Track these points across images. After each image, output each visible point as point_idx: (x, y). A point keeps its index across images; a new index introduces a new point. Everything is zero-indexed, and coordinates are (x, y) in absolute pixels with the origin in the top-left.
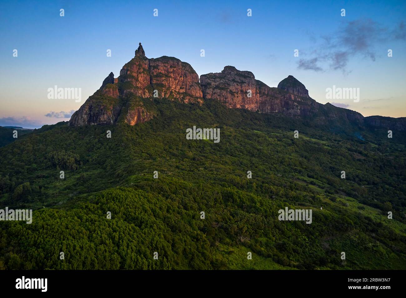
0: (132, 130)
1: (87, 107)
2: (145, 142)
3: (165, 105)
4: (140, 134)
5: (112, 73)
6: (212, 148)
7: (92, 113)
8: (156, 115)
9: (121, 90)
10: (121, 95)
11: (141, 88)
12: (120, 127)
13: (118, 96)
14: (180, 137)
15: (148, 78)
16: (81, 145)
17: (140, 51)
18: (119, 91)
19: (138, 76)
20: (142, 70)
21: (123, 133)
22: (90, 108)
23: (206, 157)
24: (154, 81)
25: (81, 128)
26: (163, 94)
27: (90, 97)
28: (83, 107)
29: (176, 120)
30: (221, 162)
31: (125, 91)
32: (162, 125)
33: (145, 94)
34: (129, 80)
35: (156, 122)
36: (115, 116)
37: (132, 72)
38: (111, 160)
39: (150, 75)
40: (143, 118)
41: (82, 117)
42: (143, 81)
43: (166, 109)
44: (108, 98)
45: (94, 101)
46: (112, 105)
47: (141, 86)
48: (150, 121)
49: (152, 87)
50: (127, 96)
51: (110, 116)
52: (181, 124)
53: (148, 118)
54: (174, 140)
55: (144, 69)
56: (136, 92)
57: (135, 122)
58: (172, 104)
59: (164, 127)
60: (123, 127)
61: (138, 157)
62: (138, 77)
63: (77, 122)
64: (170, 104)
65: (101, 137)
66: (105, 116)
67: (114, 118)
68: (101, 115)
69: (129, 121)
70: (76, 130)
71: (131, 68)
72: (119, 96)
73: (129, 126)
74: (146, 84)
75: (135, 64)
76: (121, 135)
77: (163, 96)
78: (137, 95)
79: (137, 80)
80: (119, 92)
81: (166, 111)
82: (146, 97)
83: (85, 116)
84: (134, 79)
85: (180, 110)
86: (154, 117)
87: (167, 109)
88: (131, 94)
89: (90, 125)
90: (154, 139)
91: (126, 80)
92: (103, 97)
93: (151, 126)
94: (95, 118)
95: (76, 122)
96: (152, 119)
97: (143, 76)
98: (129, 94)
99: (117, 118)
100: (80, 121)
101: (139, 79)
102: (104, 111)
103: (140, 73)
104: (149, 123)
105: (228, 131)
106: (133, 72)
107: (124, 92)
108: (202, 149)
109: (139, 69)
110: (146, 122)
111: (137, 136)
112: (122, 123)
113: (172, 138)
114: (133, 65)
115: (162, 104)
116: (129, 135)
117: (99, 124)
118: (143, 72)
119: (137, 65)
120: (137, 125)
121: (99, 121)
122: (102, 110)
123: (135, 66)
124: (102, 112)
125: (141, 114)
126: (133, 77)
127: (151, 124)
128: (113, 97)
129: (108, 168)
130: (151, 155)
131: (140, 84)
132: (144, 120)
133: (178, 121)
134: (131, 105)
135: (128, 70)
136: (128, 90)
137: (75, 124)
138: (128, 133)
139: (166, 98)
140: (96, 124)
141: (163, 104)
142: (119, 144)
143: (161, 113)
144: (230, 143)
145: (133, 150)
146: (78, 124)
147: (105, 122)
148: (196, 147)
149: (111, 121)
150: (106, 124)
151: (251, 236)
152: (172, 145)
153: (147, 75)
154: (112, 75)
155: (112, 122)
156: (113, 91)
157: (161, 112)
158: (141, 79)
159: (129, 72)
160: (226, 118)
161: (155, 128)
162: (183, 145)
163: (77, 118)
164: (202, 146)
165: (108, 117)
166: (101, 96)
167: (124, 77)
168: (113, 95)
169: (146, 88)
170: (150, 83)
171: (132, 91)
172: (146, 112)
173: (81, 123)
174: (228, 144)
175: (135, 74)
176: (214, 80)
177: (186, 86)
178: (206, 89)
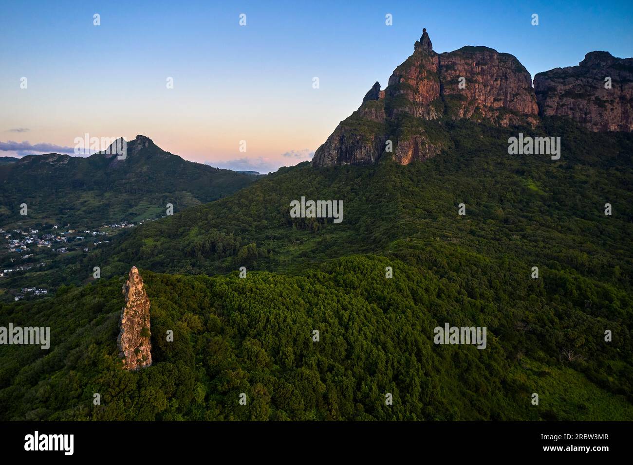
0: (402, 173)
1: (337, 138)
2: (422, 191)
3: (464, 131)
4: (415, 179)
5: (377, 83)
6: (545, 204)
7: (344, 147)
8: (446, 149)
9: (389, 110)
10: (389, 118)
11: (422, 104)
12: (384, 168)
13: (383, 119)
14: (484, 184)
15: (437, 86)
16: (326, 195)
17: (424, 42)
18: (386, 110)
19: (417, 84)
20: (425, 75)
21: (388, 177)
22: (342, 140)
23: (530, 219)
24: (447, 91)
25: (328, 170)
26: (462, 111)
27: (341, 123)
28: (331, 139)
29: (482, 155)
30: (559, 227)
31: (395, 111)
32: (456, 164)
33: (429, 114)
34: (402, 92)
35: (445, 159)
36: (377, 149)
37: (407, 79)
38: (368, 217)
39: (440, 82)
40: (422, 153)
41: (330, 154)
42: (427, 93)
43: (465, 138)
44: (368, 123)
45: (347, 128)
46: (373, 134)
47: (422, 102)
48: (433, 158)
49: (443, 100)
50: (398, 119)
51: (370, 151)
52: (490, 162)
53: (432, 153)
54: (474, 189)
55: (430, 72)
56: (414, 111)
57: (409, 160)
58: (478, 129)
59: (460, 168)
60: (389, 168)
61: (409, 213)
62: (418, 87)
63: (323, 161)
64: (473, 128)
65: (356, 184)
66: (363, 151)
67: (377, 154)
68: (357, 150)
69: (400, 158)
70: (321, 173)
71: (406, 72)
72: (386, 120)
73: (398, 166)
74: (432, 97)
75: (414, 65)
76: (385, 180)
77: (462, 116)
78: (415, 116)
79: (416, 91)
80: (386, 112)
81: (465, 140)
82: (431, 119)
83: (334, 152)
84: (411, 89)
85: (491, 138)
86: (443, 151)
87: (468, 137)
88: (405, 115)
89: (340, 164)
90: (439, 187)
91: (398, 93)
92: (360, 122)
93: (436, 165)
94: (347, 154)
95: (322, 162)
96: (438, 155)
97: (427, 84)
98: (400, 115)
99: (381, 155)
100: (326, 159)
101: (420, 89)
102: (362, 143)
103: (421, 79)
104: (434, 160)
105: (582, 174)
106: (409, 78)
107: (394, 112)
108: (525, 204)
109: (420, 73)
110: (427, 159)
111: (411, 182)
112: (388, 161)
113: (469, 186)
114: (410, 67)
115: (459, 129)
116: (398, 180)
117: (354, 164)
118: (427, 77)
119: (417, 67)
120: (412, 164)
121: (354, 160)
122: (358, 142)
123: (413, 68)
124: (357, 146)
125: (420, 147)
126: (409, 87)
127: (436, 163)
128: (376, 120)
129: (362, 229)
130: (431, 212)
131: (421, 98)
132: (424, 156)
133: (486, 157)
134: (402, 132)
135: (401, 76)
136: (400, 109)
137: (319, 164)
138: (395, 177)
139: (466, 119)
140: (349, 163)
141: (461, 128)
142: (381, 193)
143: (456, 145)
144: (583, 196)
145: (401, 203)
146: (324, 164)
147: (362, 161)
148: (514, 201)
149: (371, 159)
150: (364, 163)
151: (592, 355)
152: (470, 197)
153: (435, 81)
154: (377, 85)
155: (372, 160)
156: (376, 111)
157: (457, 143)
158: (422, 90)
159: (402, 80)
160: (585, 151)
161: (442, 169)
162: (489, 197)
163: (323, 156)
164: (525, 200)
165: (368, 153)
166: (357, 120)
167: (395, 88)
168: (377, 118)
169: (432, 103)
170: (440, 95)
171: (407, 109)
172: (428, 143)
173: (328, 163)
174: (578, 197)
175: (412, 82)
176: (562, 81)
177: (506, 96)
178: (546, 99)
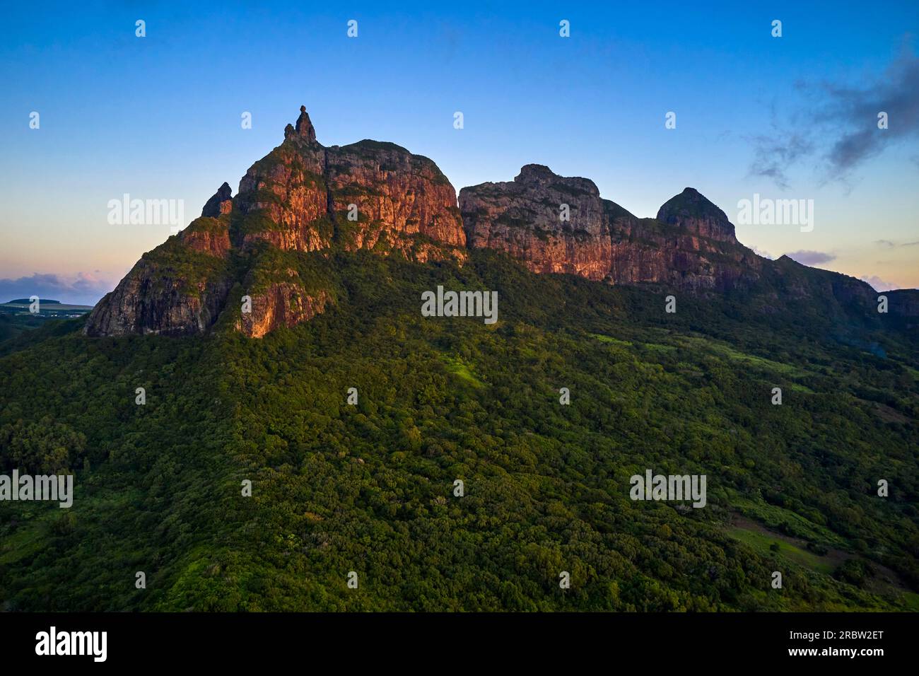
0: (252, 354)
1: (136, 283)
2: (284, 393)
3: (364, 270)
4: (274, 366)
5: (226, 184)
6: (481, 404)
7: (147, 301)
8: (334, 301)
9: (236, 235)
10: (235, 249)
11: (297, 226)
12: (218, 346)
13: (226, 250)
14: (390, 372)
15: (322, 197)
16: (103, 398)
17: (301, 130)
18: (232, 236)
19: (288, 193)
20: (302, 179)
21: (222, 364)
22: (144, 287)
24: (338, 205)
25: (115, 344)
26: (360, 238)
27: (145, 256)
28: (125, 283)
29: (390, 313)
31: (247, 238)
32: (347, 331)
33: (308, 242)
34: (260, 205)
35: (331, 322)
36: (210, 307)
37: (270, 184)
38: (171, 457)
39: (328, 191)
40: (291, 313)
41: (121, 312)
42: (305, 207)
43: (365, 282)
44: (195, 260)
45: (156, 265)
46: (205, 278)
47: (297, 222)
48: (311, 320)
49: (332, 220)
50: (250, 252)
51: (197, 310)
52: (400, 323)
53: (309, 312)
54: (374, 381)
55: (309, 175)
56: (279, 240)
57: (266, 328)
58: (383, 267)
59: (353, 338)
60: (227, 345)
61: (251, 450)
62: (290, 198)
63: (108, 326)
64: (376, 265)
65: (165, 376)
66: (184, 311)
67: (209, 316)
68: (171, 308)
69: (249, 326)
70: (100, 349)
71: (269, 173)
72: (231, 252)
73: (244, 340)
74: (315, 214)
75: (282, 162)
76: (217, 372)
77: (360, 245)
78: (283, 247)
79: (286, 204)
80: (232, 239)
81: (364, 285)
82: (312, 249)
83: (129, 310)
84: (276, 203)
85: (403, 282)
86: (328, 307)
87: (369, 279)
88: (263, 246)
89: (141, 333)
90: (315, 380)
91: (253, 207)
92: (180, 255)
93: (315, 334)
94: (154, 314)
95: (105, 327)
96: (318, 314)
97: (305, 194)
98: (256, 245)
99: (217, 316)
100: (113, 322)
101: (293, 202)
102: (181, 296)
103: (295, 186)
104: (311, 325)
105: (529, 347)
106: (273, 184)
107: (245, 239)
108: (453, 406)
109: (293, 175)
110: (301, 323)
111: (265, 373)
112: (227, 332)
113: (367, 375)
114: (275, 165)
115: (356, 267)
116: (241, 371)
117: (166, 333)
118: (305, 184)
119: (287, 166)
120: (271, 334)
121: (167, 325)
122: (174, 293)
123: (280, 167)
124: (172, 299)
125: (288, 303)
126: (273, 198)
127: (315, 330)
128: (211, 254)
129: (155, 488)
130: (295, 441)
131: (294, 217)
132: (295, 318)
133: (395, 314)
134: (255, 278)
135: (259, 179)
136: (256, 235)
137: (100, 330)
138: (237, 365)
139: (366, 251)
140: (157, 331)
141: (359, 266)
142: (207, 398)
143: (350, 293)
144: (533, 387)
145: (239, 424)
146: (109, 330)
147: (182, 327)
148: (437, 401)
149: (197, 325)
150: (186, 332)
152: (367, 398)
153: (319, 190)
154: (225, 189)
155: (201, 326)
156: (212, 236)
157: (351, 290)
158: (297, 203)
159: (261, 185)
160: (526, 301)
161: (324, 342)
162: (398, 395)
163: (107, 315)
164: (453, 398)
165: (192, 314)
166: (175, 251)
167: (249, 197)
168: (213, 248)
169: (315, 224)
170: (328, 210)
171: (267, 236)
172: (303, 295)
173: (117, 329)
174: (528, 390)
175: (279, 190)
176: (494, 200)
177: (423, 218)
178: (475, 224)
